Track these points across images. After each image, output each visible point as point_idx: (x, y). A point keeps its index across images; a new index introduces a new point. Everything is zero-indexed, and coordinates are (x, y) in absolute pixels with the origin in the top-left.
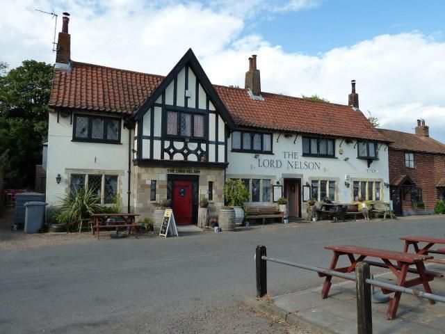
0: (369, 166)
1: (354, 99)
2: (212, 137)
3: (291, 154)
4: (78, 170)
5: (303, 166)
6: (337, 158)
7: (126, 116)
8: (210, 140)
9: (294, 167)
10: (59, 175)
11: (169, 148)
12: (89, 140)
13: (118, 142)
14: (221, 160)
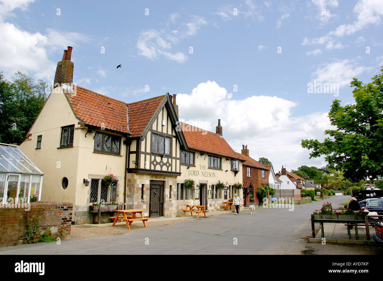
0: (235, 176)
1: (219, 130)
2: (174, 155)
3: (203, 167)
4: (96, 175)
5: (208, 175)
6: (222, 170)
7: (125, 135)
8: (173, 156)
9: (204, 176)
10: (84, 180)
11: (154, 161)
12: (103, 152)
13: (118, 154)
14: (178, 171)
